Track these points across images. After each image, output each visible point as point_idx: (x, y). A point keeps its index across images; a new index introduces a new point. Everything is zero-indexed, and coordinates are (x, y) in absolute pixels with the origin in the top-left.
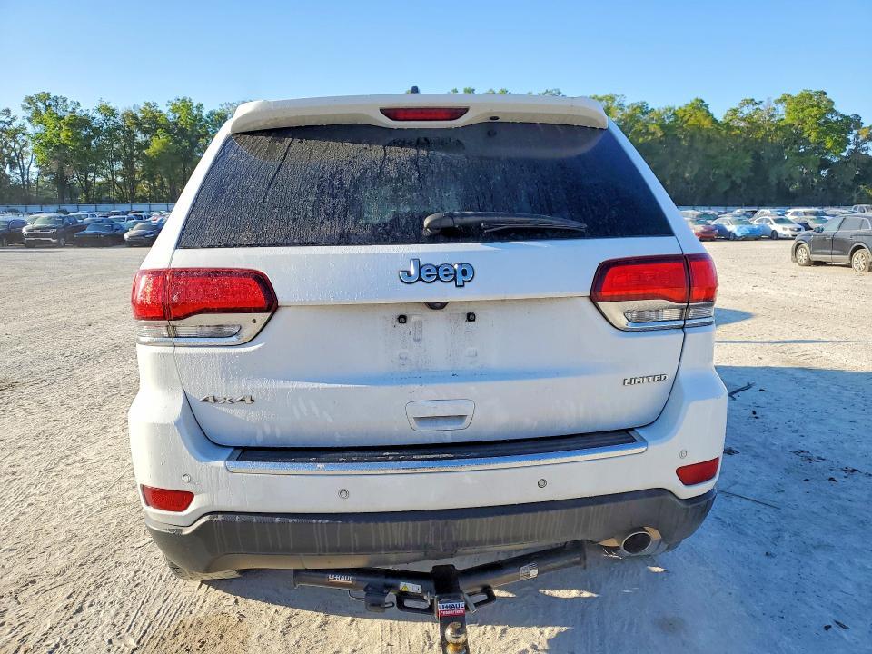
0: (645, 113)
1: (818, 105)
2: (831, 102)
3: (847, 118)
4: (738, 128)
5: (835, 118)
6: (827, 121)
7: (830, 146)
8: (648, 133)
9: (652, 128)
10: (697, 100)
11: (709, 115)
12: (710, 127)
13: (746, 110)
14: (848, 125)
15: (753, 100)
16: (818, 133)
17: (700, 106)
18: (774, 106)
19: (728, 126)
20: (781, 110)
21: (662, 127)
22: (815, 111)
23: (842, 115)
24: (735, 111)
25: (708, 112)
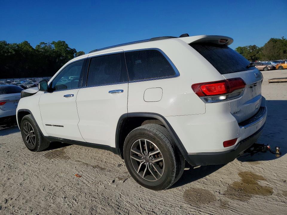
0: (6, 45)
1: (63, 45)
2: (67, 45)
3: (72, 49)
4: (41, 51)
5: (69, 49)
6: (67, 50)
7: (70, 57)
8: (9, 52)
9: (10, 50)
10: (25, 41)
11: (31, 47)
12: (32, 51)
13: (43, 46)
14: (73, 51)
15: (44, 43)
16: (66, 54)
17: (26, 43)
18: (51, 45)
19: (37, 50)
20: (53, 46)
21: (15, 50)
22: (63, 47)
23: (70, 49)
24: (39, 46)
25: (30, 46)
